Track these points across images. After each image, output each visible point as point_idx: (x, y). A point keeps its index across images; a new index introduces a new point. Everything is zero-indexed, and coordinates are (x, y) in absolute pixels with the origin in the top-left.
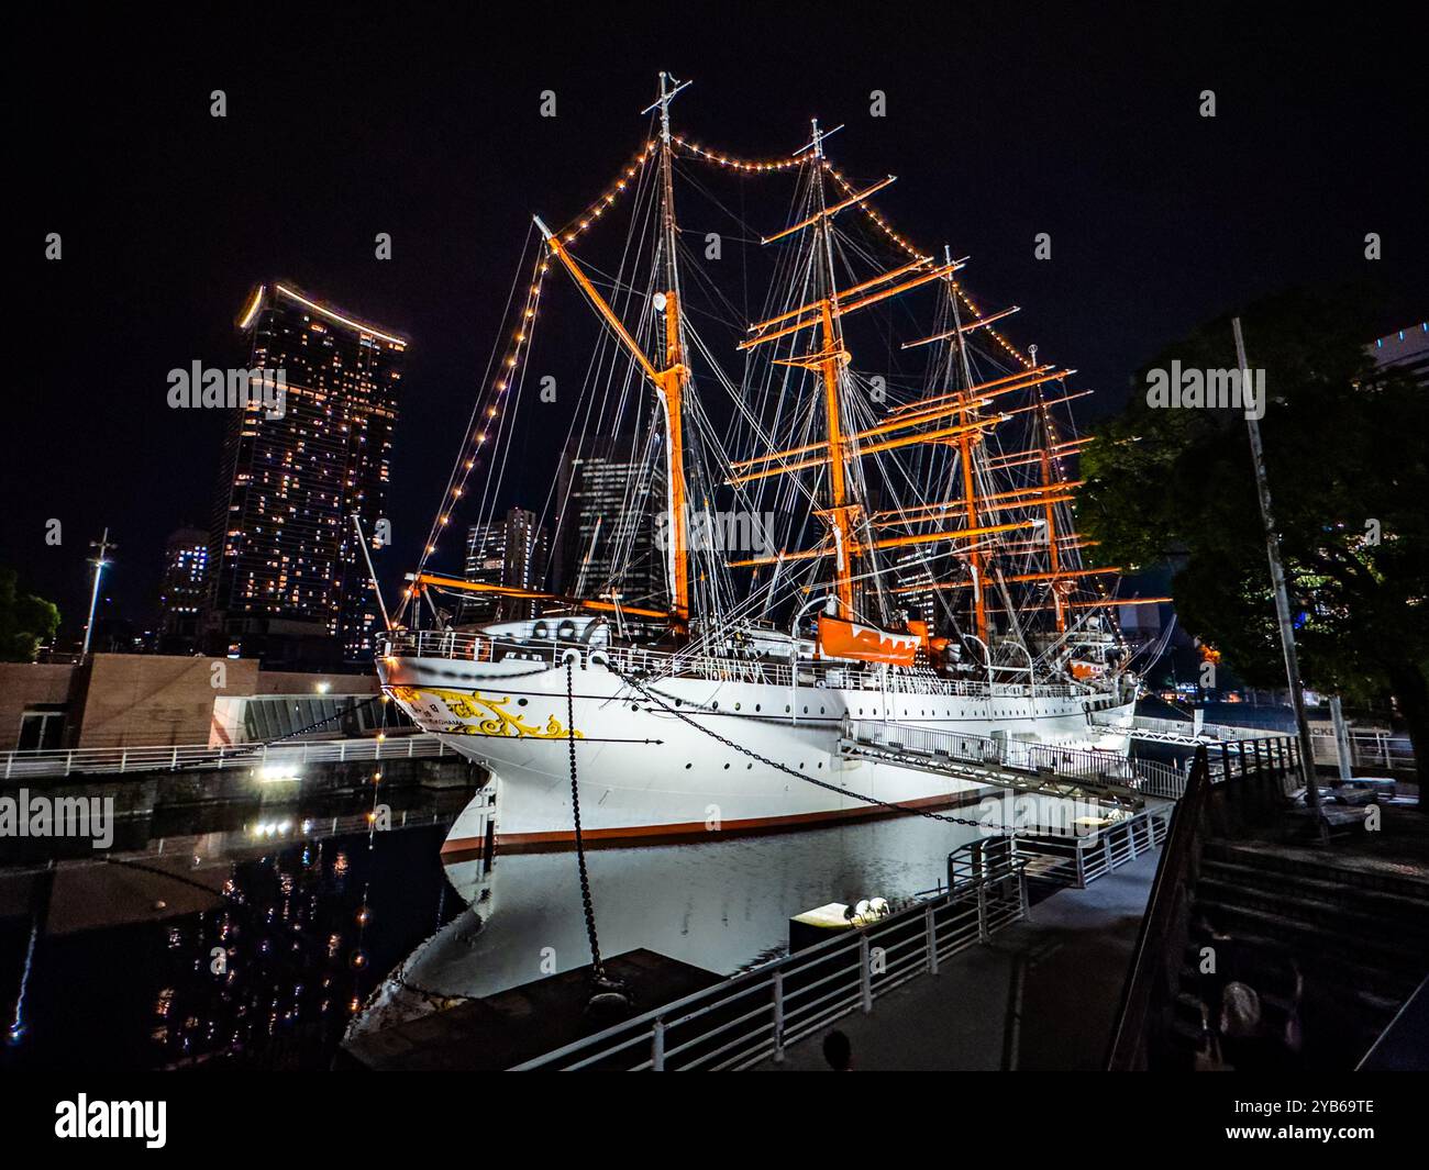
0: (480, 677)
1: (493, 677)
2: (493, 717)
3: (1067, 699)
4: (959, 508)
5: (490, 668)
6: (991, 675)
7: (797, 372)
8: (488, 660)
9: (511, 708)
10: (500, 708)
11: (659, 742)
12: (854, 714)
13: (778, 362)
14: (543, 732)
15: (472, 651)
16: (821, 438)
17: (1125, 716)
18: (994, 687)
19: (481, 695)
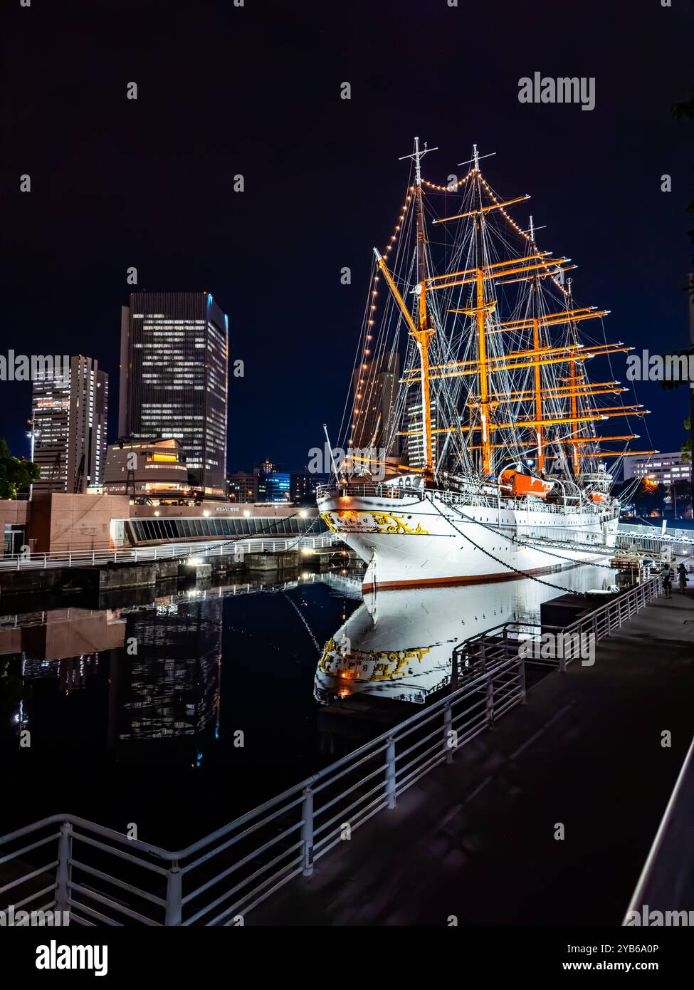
0: (394, 506)
1: (399, 506)
2: (394, 524)
3: (593, 515)
4: (530, 395)
5: (398, 501)
6: (565, 501)
7: (462, 316)
8: (397, 497)
9: (404, 521)
10: (399, 520)
11: (454, 536)
12: (518, 523)
13: (451, 311)
14: (414, 532)
15: (390, 493)
16: (474, 359)
17: (614, 524)
18: (567, 508)
19: (394, 514)
